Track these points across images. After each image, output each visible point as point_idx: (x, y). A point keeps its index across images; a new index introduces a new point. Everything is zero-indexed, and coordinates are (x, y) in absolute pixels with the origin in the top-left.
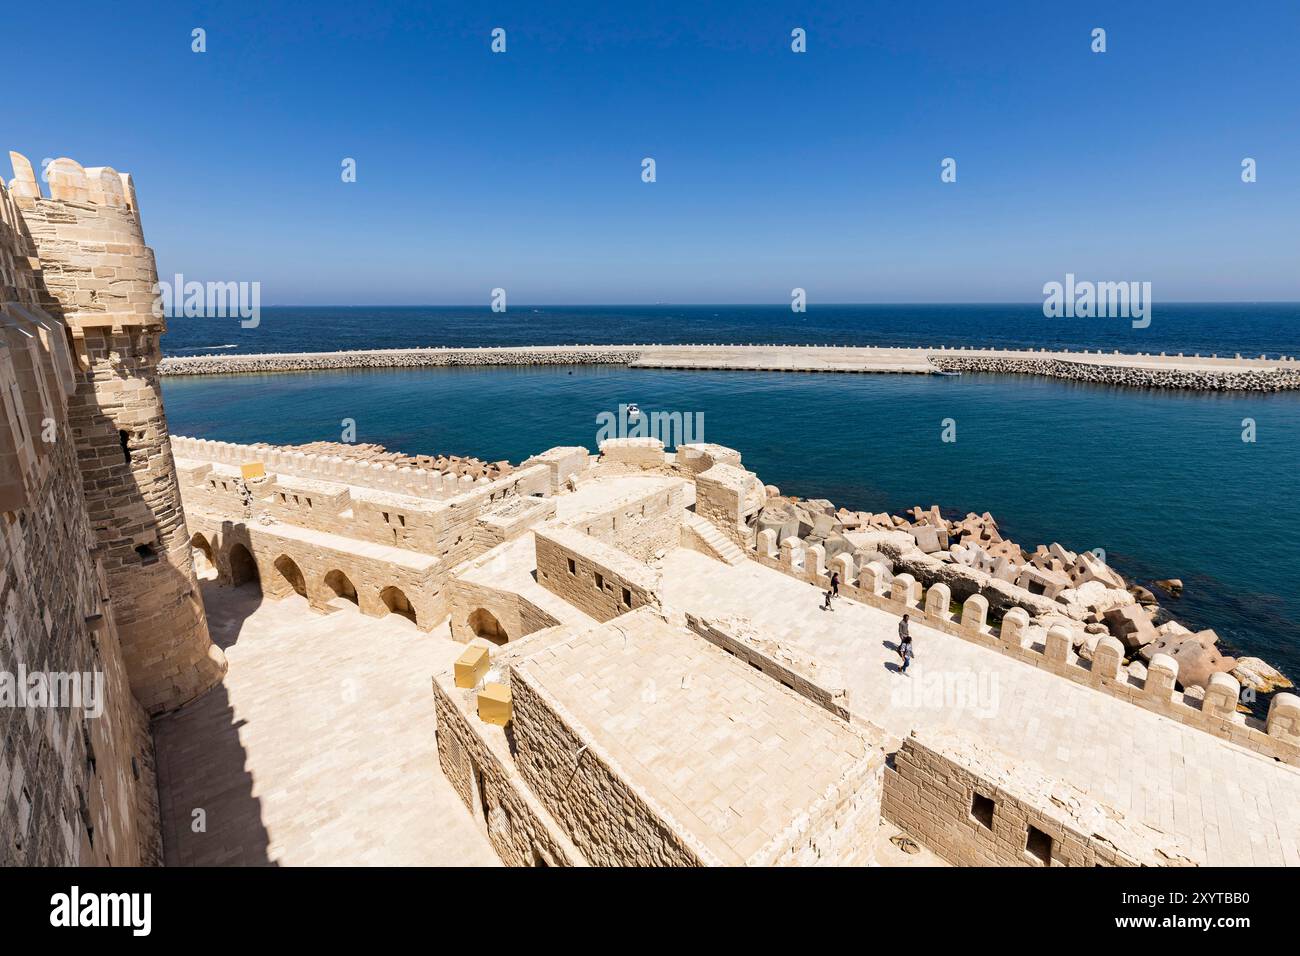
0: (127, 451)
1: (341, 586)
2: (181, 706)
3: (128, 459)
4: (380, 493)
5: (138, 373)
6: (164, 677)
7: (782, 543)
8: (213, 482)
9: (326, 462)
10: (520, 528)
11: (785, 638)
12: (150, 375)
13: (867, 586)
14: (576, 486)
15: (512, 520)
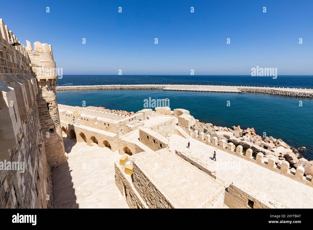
0: (48, 107)
1: (94, 140)
2: (58, 166)
3: (49, 109)
4: (103, 118)
5: (51, 90)
6: (55, 159)
7: (199, 134)
8: (67, 115)
9: (92, 111)
10: (136, 128)
11: (200, 157)
12: (53, 90)
13: (221, 145)
14: (149, 118)
15: (134, 126)
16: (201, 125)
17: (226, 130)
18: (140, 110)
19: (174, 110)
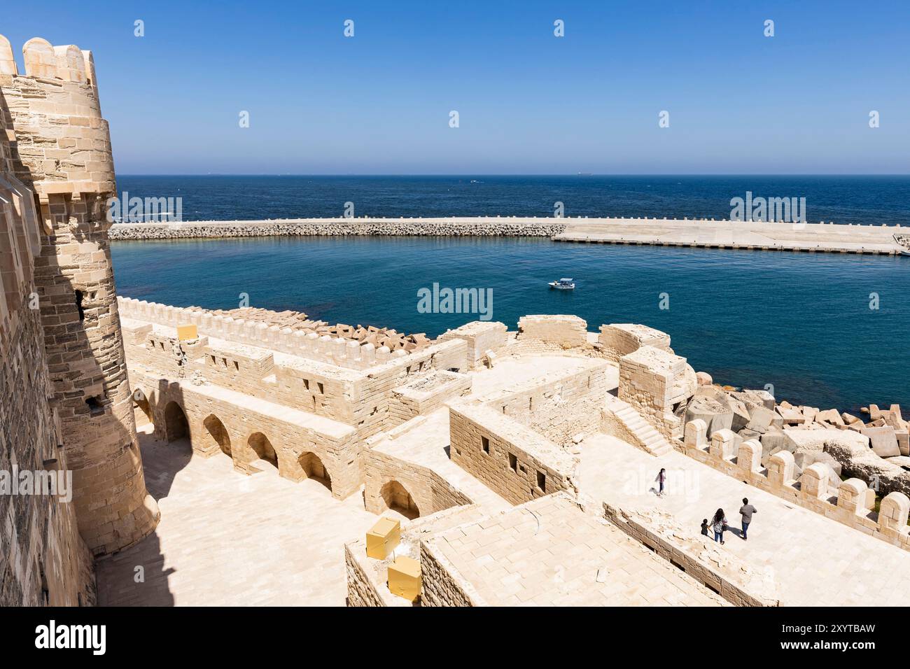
0: (81, 309)
1: (263, 449)
2: (120, 549)
3: (82, 316)
4: (300, 360)
5: (93, 237)
6: (106, 521)
7: (712, 436)
8: (153, 342)
9: (253, 327)
10: (435, 402)
12: (100, 237)
13: (810, 489)
14: (493, 363)
15: (427, 394)
16: (720, 399)
17: (835, 424)
18: (456, 328)
19: (600, 331)
